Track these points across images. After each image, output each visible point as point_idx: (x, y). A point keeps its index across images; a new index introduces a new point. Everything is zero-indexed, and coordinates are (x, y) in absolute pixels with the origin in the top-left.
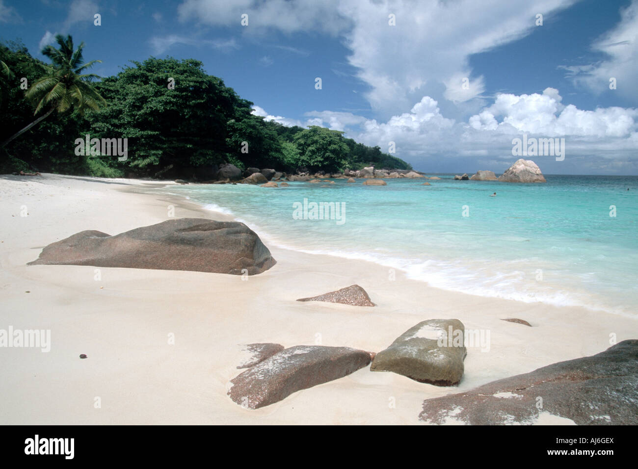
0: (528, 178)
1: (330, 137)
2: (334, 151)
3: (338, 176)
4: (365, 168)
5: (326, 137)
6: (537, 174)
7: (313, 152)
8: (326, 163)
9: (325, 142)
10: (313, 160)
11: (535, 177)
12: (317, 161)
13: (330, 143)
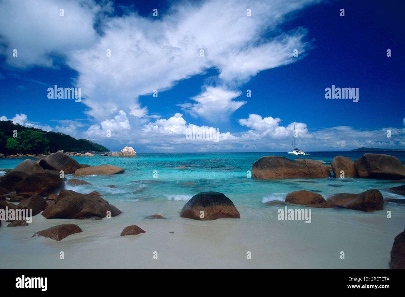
0: (128, 154)
1: (37, 136)
2: (39, 143)
3: (40, 155)
4: (59, 151)
5: (34, 136)
6: (133, 153)
7: (26, 143)
8: (34, 149)
9: (34, 138)
10: (26, 147)
11: (131, 154)
12: (29, 148)
13: (37, 139)
